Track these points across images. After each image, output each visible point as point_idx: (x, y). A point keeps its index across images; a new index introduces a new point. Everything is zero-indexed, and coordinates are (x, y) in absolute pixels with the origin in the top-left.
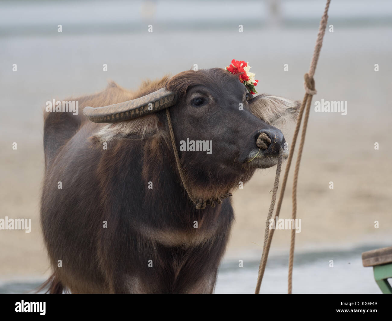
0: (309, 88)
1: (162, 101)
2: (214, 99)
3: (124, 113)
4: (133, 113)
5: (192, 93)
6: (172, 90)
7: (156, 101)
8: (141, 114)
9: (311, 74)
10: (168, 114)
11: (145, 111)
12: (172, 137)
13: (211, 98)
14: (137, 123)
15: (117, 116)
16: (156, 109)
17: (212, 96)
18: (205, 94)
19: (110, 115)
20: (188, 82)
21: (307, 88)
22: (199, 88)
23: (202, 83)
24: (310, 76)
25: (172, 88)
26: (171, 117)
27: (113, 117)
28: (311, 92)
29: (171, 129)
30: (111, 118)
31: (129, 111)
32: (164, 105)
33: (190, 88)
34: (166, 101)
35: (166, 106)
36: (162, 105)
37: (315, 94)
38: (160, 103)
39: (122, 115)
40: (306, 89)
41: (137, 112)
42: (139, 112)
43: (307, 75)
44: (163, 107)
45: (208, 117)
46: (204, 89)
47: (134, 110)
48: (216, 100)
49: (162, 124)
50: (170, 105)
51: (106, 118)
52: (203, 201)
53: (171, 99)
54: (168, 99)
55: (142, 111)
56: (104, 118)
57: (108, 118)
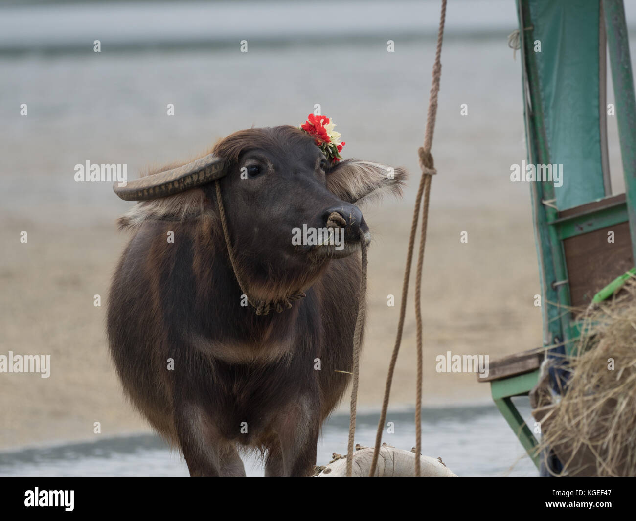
0: (426, 166)
1: (208, 171)
2: (274, 167)
3: (160, 186)
4: (170, 187)
5: (246, 159)
6: (222, 156)
7: (201, 170)
8: (181, 189)
9: (426, 146)
10: (217, 188)
11: (186, 184)
12: (223, 219)
13: (270, 166)
14: (175, 200)
15: (151, 191)
16: (201, 182)
17: (271, 163)
18: (262, 160)
19: (142, 190)
20: (242, 144)
21: (423, 167)
22: (254, 153)
23: (259, 146)
24: (425, 150)
25: (221, 154)
26: (222, 192)
27: (146, 193)
28: (428, 171)
29: (222, 208)
30: (143, 194)
31: (166, 184)
32: (211, 176)
33: (243, 153)
34: (214, 171)
35: (214, 177)
36: (208, 175)
37: (435, 173)
38: (205, 173)
39: (157, 190)
40: (421, 167)
41: (176, 185)
42: (179, 186)
43: (422, 148)
44: (210, 179)
45: (266, 192)
46: (261, 154)
47: (172, 182)
48: (276, 168)
49: (209, 201)
50: (218, 176)
51: (138, 195)
52: (265, 304)
53: (220, 168)
54: (216, 168)
55: (182, 185)
56: (135, 194)
57: (140, 194)
